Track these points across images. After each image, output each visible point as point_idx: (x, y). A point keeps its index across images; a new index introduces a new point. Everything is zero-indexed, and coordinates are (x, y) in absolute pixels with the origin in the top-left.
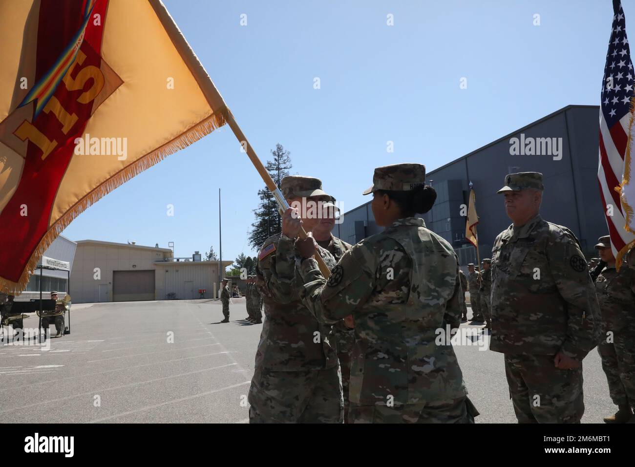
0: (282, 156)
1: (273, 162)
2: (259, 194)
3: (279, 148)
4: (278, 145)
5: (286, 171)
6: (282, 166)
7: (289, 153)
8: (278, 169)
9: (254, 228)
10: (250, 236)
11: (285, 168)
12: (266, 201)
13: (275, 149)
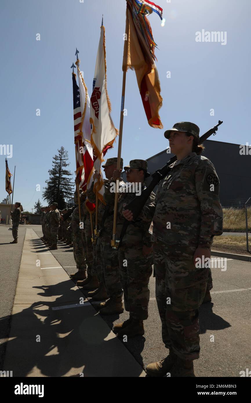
0: (63, 153)
1: (59, 156)
2: (49, 172)
3: (62, 149)
4: (62, 147)
5: (64, 161)
6: (63, 158)
7: (67, 152)
8: (61, 160)
9: (46, 190)
10: (43, 193)
11: (64, 159)
12: (52, 176)
13: (60, 149)
